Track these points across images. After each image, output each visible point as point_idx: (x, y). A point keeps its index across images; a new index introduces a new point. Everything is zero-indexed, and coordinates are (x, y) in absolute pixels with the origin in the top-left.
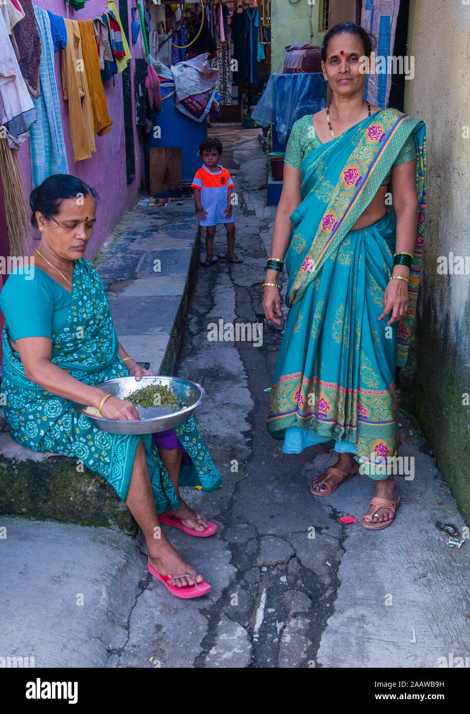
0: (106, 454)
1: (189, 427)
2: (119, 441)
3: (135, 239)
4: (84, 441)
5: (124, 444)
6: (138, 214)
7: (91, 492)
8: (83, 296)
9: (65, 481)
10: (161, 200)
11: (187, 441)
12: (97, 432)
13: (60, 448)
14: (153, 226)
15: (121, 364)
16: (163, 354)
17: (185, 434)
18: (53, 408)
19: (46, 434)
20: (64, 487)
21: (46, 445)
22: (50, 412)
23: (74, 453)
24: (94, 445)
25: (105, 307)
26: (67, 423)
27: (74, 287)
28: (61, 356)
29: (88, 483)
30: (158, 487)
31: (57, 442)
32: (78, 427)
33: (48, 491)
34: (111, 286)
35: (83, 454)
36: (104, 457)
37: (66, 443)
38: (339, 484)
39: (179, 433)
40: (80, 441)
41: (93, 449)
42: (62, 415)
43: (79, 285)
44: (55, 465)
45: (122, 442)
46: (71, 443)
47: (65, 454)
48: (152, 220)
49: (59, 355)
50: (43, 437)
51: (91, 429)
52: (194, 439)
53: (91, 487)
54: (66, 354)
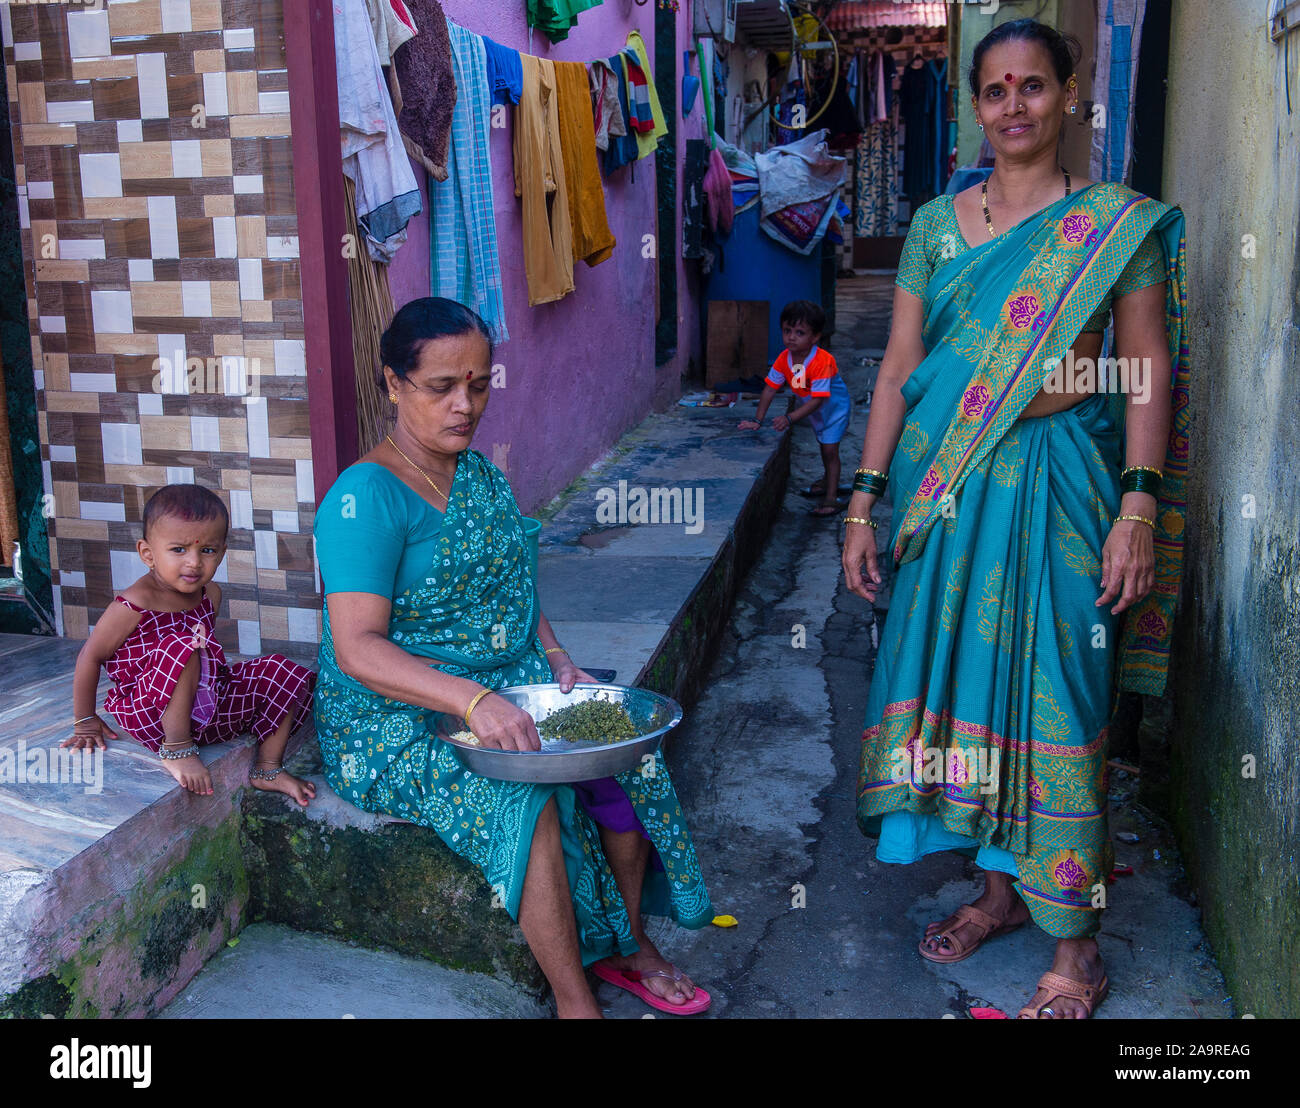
0: (483, 823)
1: (657, 789)
2: (508, 800)
3: (653, 460)
4: (447, 794)
5: (516, 805)
6: (671, 418)
7: (462, 901)
8: (466, 520)
9: (414, 875)
10: (724, 396)
11: (652, 818)
12: (471, 778)
13: (404, 807)
14: (694, 439)
15: (541, 661)
16: (647, 657)
17: (650, 803)
18: (396, 729)
19: (379, 777)
20: (411, 887)
21: (380, 799)
22: (392, 737)
23: (428, 817)
24: (462, 805)
25: (513, 545)
26: (418, 759)
27: (451, 503)
28: (421, 631)
29: (457, 881)
30: (591, 905)
31: (399, 796)
32: (437, 766)
33: (382, 890)
34: (584, 537)
35: (443, 820)
36: (479, 830)
37: (415, 798)
38: (981, 942)
39: (637, 799)
40: (439, 795)
41: (461, 813)
42: (411, 743)
43: (461, 500)
44: (398, 840)
45: (513, 802)
46: (422, 797)
47: (414, 819)
48: (695, 430)
49: (417, 631)
50: (375, 782)
51: (460, 773)
52: (666, 815)
53: (461, 891)
54: (432, 628)
